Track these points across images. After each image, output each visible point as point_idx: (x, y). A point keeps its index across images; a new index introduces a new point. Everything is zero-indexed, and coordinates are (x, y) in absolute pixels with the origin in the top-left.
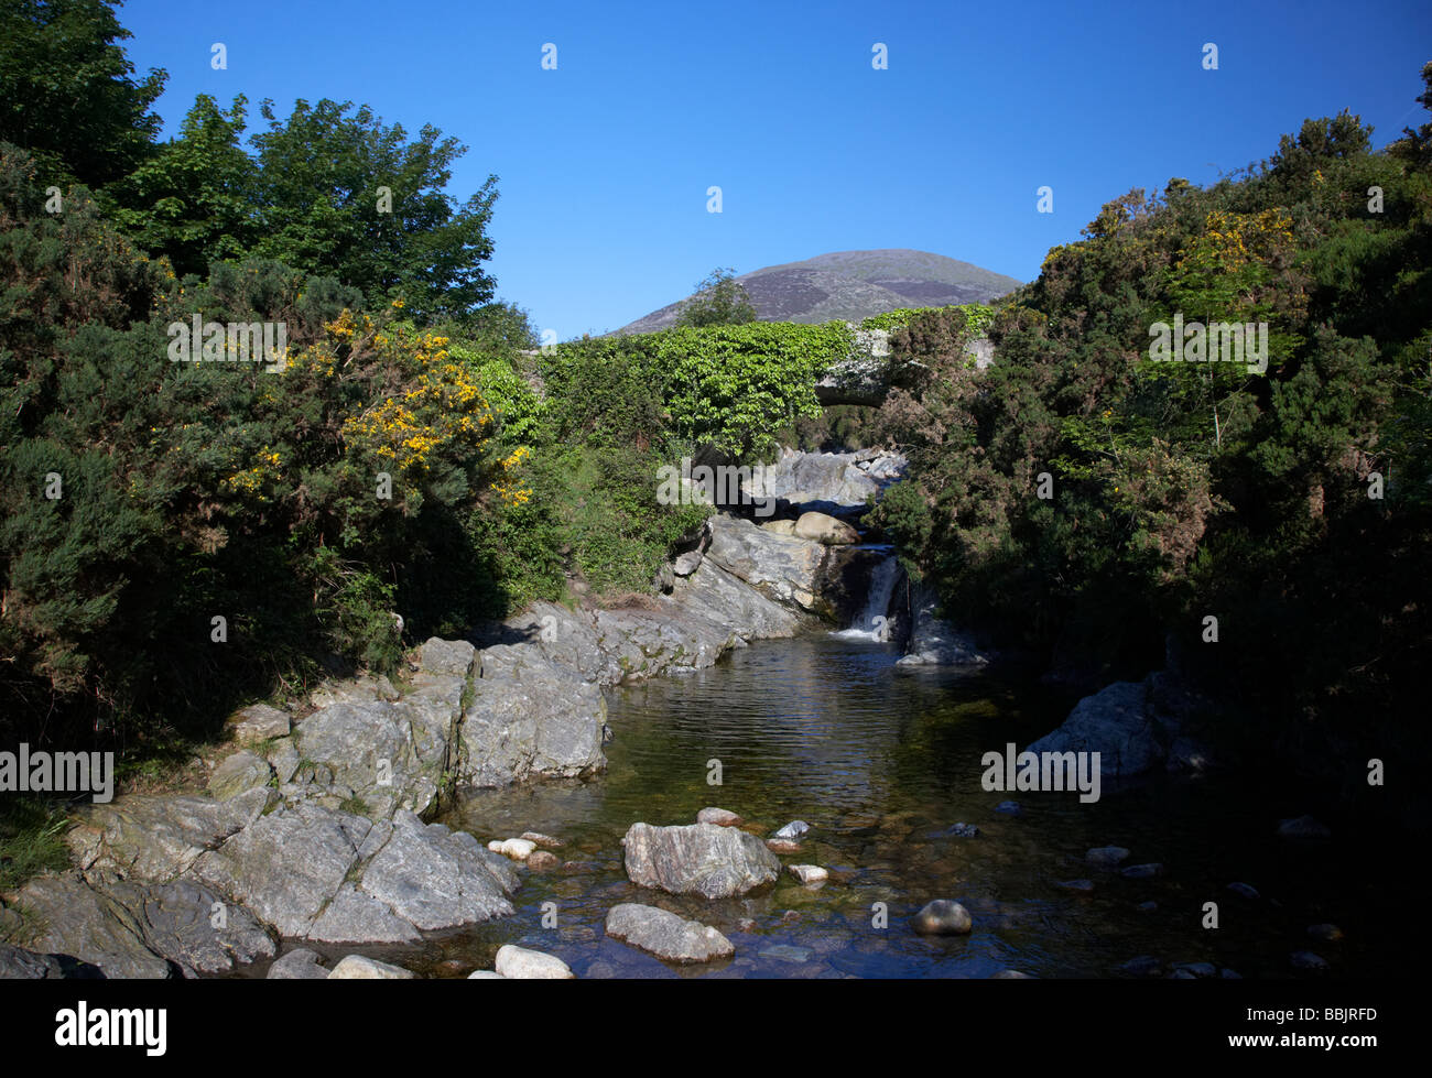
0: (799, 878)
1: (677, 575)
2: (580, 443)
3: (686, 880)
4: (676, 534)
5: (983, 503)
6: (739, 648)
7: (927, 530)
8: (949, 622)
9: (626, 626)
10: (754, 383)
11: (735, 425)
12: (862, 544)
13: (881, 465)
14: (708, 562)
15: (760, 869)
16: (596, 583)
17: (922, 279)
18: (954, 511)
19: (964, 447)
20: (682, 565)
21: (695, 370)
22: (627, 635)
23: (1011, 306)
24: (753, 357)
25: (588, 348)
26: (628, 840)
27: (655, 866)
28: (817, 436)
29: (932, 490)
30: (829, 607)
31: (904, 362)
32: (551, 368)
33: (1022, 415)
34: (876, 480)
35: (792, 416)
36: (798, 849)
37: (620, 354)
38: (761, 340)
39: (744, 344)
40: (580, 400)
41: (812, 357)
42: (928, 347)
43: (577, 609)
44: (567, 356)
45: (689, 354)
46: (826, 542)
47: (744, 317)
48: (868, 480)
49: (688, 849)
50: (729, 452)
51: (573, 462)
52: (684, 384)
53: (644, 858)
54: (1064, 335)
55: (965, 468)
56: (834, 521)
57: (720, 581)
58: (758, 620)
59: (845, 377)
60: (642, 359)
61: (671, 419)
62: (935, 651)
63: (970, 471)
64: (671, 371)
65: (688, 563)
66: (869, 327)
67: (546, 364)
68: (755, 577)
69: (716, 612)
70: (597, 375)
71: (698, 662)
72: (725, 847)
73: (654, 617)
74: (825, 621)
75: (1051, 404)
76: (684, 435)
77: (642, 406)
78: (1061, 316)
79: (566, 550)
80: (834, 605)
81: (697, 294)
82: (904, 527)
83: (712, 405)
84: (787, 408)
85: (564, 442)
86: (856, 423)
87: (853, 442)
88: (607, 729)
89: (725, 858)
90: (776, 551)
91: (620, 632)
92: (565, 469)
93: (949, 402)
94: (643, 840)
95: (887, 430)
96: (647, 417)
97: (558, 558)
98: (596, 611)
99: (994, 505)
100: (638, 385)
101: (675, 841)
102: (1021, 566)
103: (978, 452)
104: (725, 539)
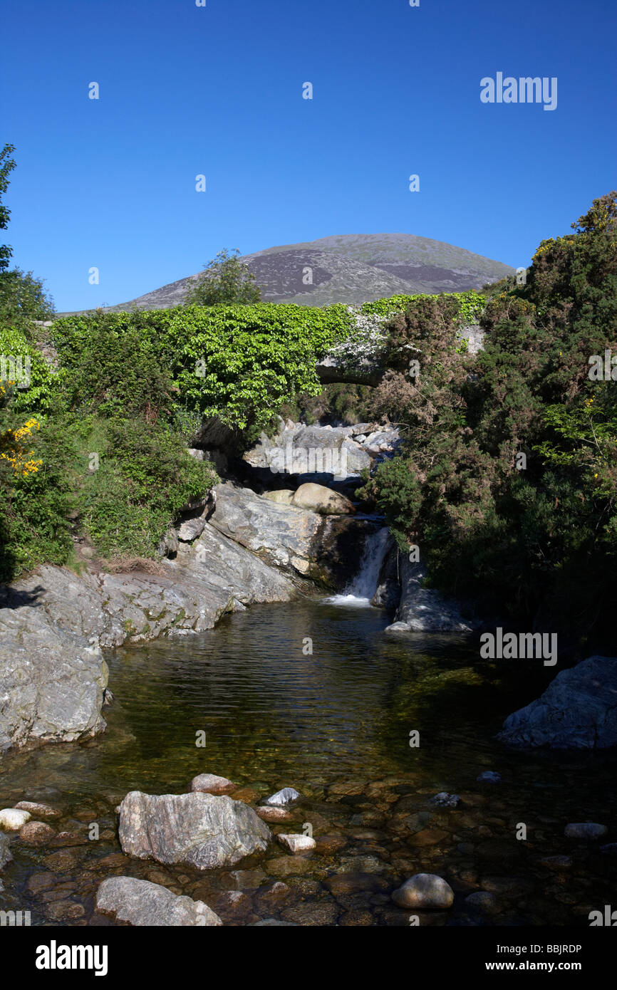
0: (288, 848)
1: (181, 540)
2: (91, 412)
3: (178, 851)
4: (181, 502)
5: (469, 480)
6: (238, 612)
7: (416, 505)
8: (435, 591)
9: (131, 589)
10: (259, 360)
11: (240, 400)
12: (355, 515)
13: (376, 439)
14: (211, 528)
15: (250, 839)
16: (103, 548)
17: (420, 263)
18: (443, 488)
19: (454, 428)
20: (186, 531)
21: (203, 346)
22: (130, 598)
23: (502, 295)
24: (260, 337)
25: (101, 321)
26: (123, 809)
27: (148, 836)
28: (317, 409)
29: (422, 467)
30: (324, 573)
31: (400, 345)
32: (65, 340)
33: (509, 399)
34: (371, 453)
35: (294, 393)
36: (288, 816)
37: (132, 329)
38: (266, 321)
39: (251, 324)
40: (92, 371)
41: (314, 338)
42: (423, 332)
43: (83, 573)
44: (80, 329)
45: (198, 332)
46: (323, 512)
47: (251, 297)
48: (364, 452)
49: (181, 818)
50: (233, 425)
51: (83, 430)
52: (193, 360)
53: (137, 828)
54: (551, 325)
55: (454, 447)
56: (330, 492)
57: (222, 547)
58: (257, 584)
59: (344, 358)
60: (152, 334)
61: (179, 392)
62: (422, 619)
63: (459, 450)
64: (181, 347)
65: (192, 529)
66: (368, 311)
67: (60, 336)
68: (255, 543)
69: (217, 577)
70: (109, 348)
71: (198, 625)
72: (217, 817)
73: (157, 581)
74: (319, 586)
75: (536, 389)
76: (191, 408)
77: (152, 379)
78: (549, 306)
79: (74, 515)
80: (329, 571)
81: (207, 273)
82: (395, 501)
83: (218, 380)
84: (289, 386)
85: (75, 412)
86: (354, 398)
87: (351, 416)
88: (107, 692)
89: (216, 828)
90: (275, 520)
91: (124, 595)
92: (76, 438)
93: (441, 385)
94: (137, 809)
95: (381, 408)
96: (156, 389)
97: (67, 523)
98: (101, 575)
99: (481, 483)
100: (149, 359)
101: (169, 810)
102: (505, 541)
103: (467, 432)
104: (227, 506)
